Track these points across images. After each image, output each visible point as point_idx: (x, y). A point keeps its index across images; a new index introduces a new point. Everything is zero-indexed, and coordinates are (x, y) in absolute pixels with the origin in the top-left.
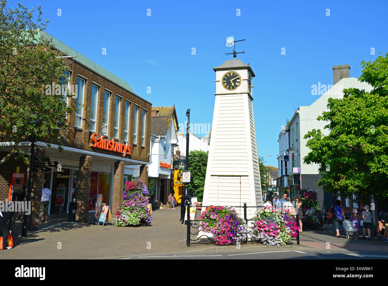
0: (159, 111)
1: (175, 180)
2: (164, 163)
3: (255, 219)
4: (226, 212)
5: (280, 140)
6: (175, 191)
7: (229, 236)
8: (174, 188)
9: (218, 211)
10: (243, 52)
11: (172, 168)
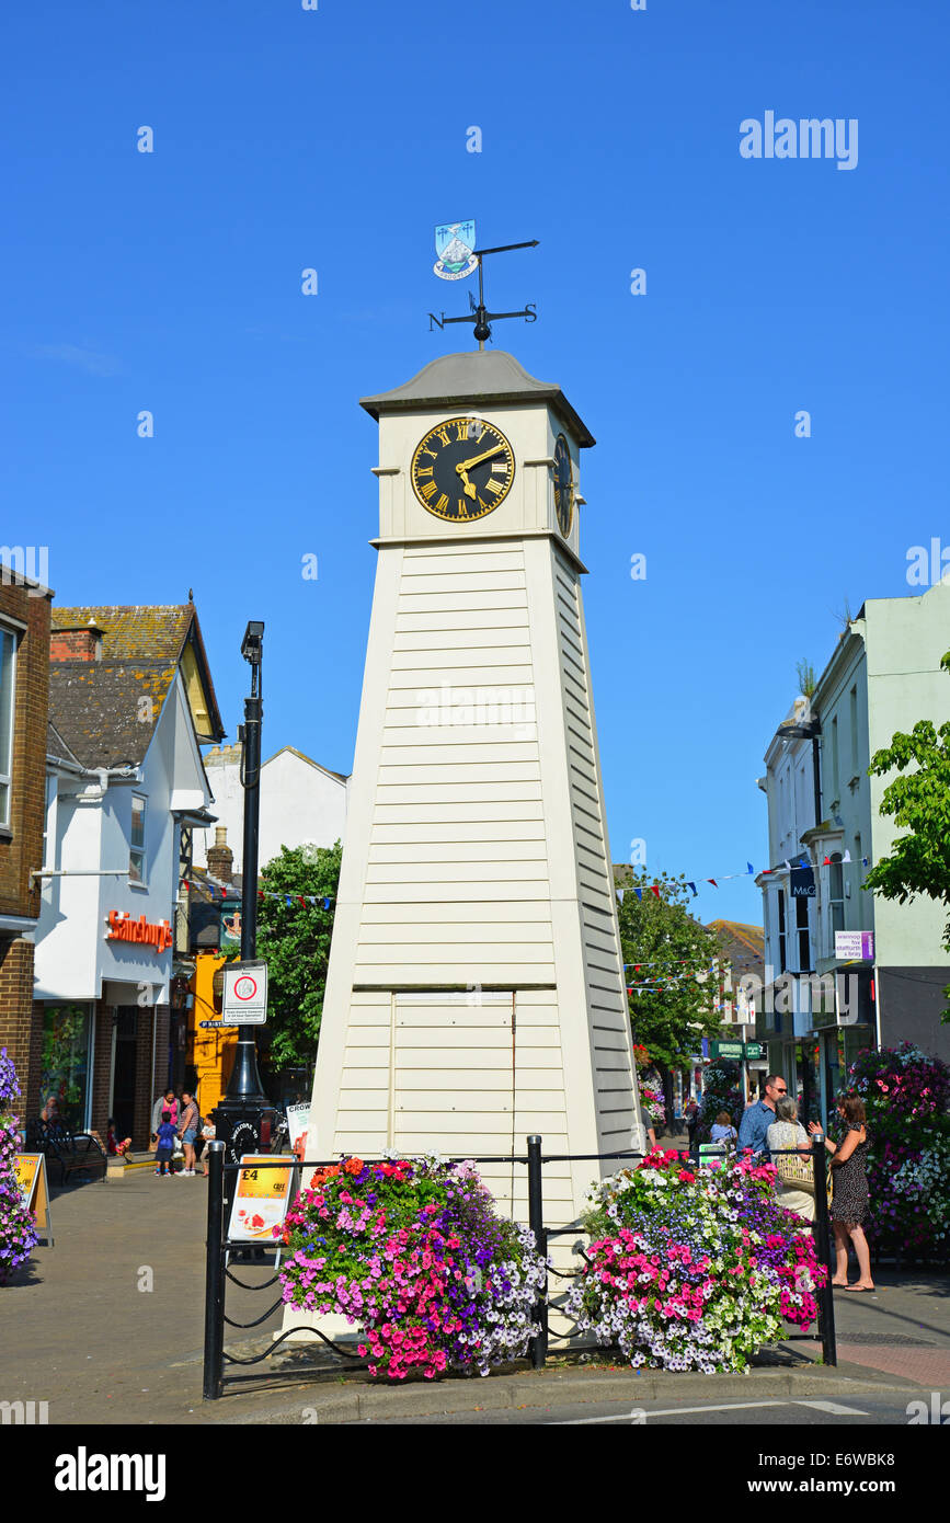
0: (107, 628)
1: (202, 1014)
2: (131, 919)
3: (589, 1225)
4: (428, 1193)
5: (770, 779)
6: (200, 1073)
7: (441, 1327)
8: (198, 1058)
9: (383, 1187)
10: (527, 313)
11: (182, 946)
